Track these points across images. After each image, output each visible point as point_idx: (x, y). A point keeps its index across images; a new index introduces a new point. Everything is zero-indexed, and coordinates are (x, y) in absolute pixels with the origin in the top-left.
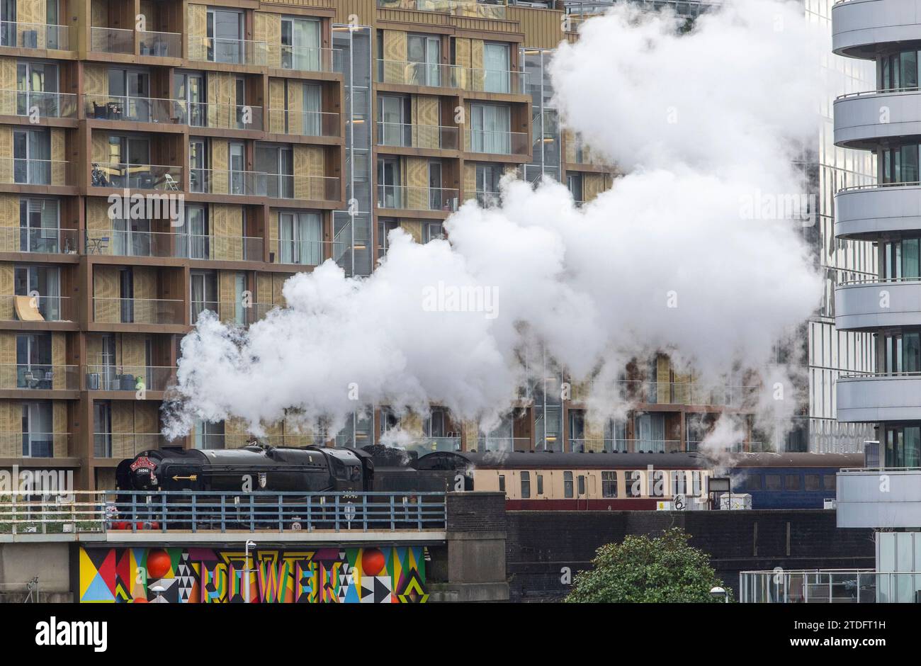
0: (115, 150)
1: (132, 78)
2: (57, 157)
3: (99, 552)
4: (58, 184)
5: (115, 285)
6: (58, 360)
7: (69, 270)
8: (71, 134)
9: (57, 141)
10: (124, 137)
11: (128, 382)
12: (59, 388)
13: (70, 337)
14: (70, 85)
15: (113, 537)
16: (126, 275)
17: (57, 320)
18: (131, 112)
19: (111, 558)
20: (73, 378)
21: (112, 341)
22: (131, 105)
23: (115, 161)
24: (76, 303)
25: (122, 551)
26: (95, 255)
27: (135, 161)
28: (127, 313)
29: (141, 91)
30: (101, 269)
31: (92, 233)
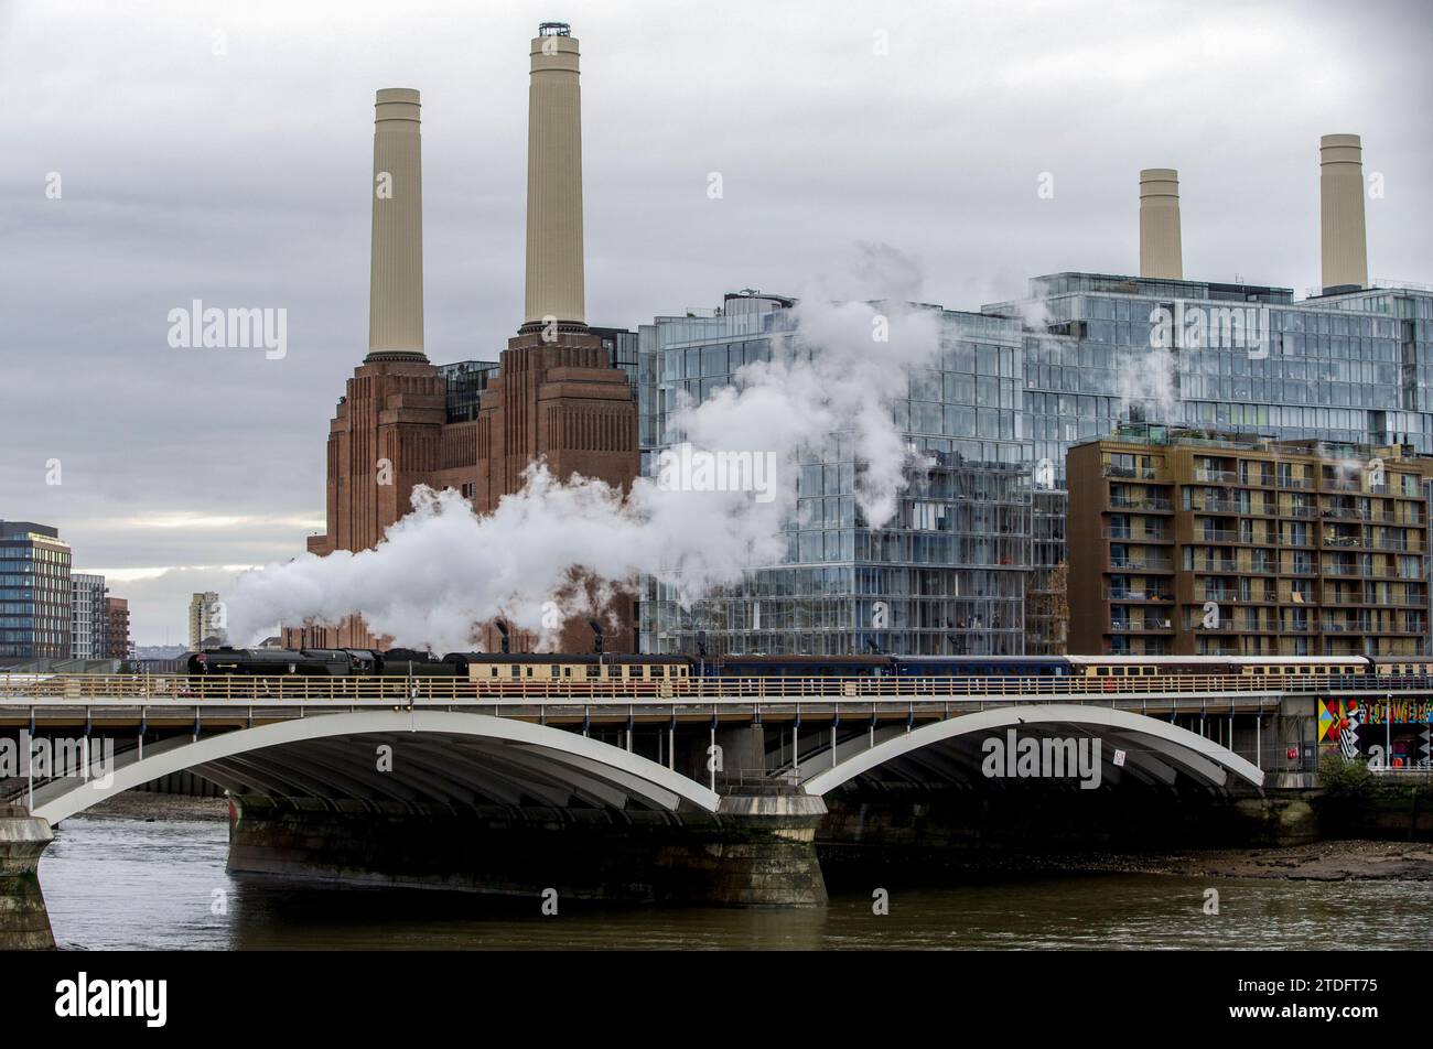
0: (1333, 530)
1: (1340, 501)
2: (1309, 534)
3: (1327, 700)
4: (1309, 545)
5: (1333, 587)
6: (1310, 619)
7: (1315, 582)
8: (1315, 524)
9: (1309, 528)
10: (1337, 525)
11: (1338, 628)
12: (1310, 631)
13: (1315, 610)
14: (1314, 503)
15: (1333, 693)
16: (1337, 583)
17: (1310, 602)
18: (1340, 515)
19: (1332, 702)
20: (1316, 626)
21: (1332, 611)
22: (1339, 511)
23: (1333, 535)
24: (1317, 596)
25: (1337, 698)
26: (1325, 575)
27: (1341, 535)
28: (1338, 599)
29: (1343, 506)
30: (1327, 580)
31: (1324, 565)
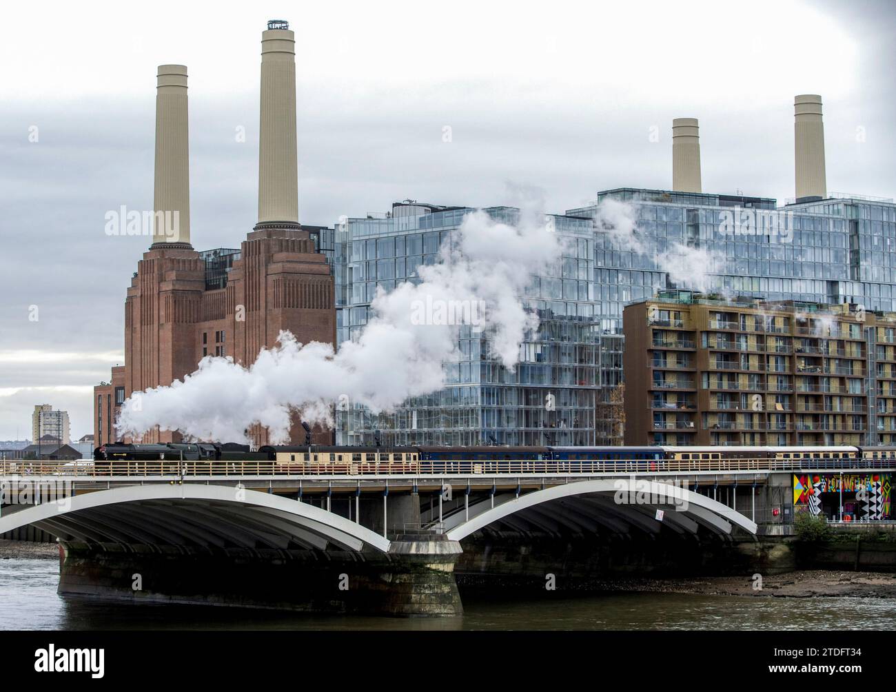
0: (803, 362)
1: (808, 341)
2: (787, 364)
3: (799, 476)
4: (787, 372)
5: (803, 400)
6: (788, 422)
7: (791, 396)
8: (791, 357)
9: (787, 360)
10: (806, 358)
11: (807, 427)
12: (788, 429)
13: (791, 415)
14: (790, 343)
15: (803, 471)
16: (806, 397)
17: (788, 410)
18: (807, 351)
19: (803, 477)
20: (792, 426)
21: (803, 416)
22: (807, 349)
23: (803, 365)
24: (792, 406)
25: (806, 475)
26: (798, 392)
27: (809, 365)
28: (807, 408)
29: (810, 345)
30: (800, 395)
31: (797, 385)
